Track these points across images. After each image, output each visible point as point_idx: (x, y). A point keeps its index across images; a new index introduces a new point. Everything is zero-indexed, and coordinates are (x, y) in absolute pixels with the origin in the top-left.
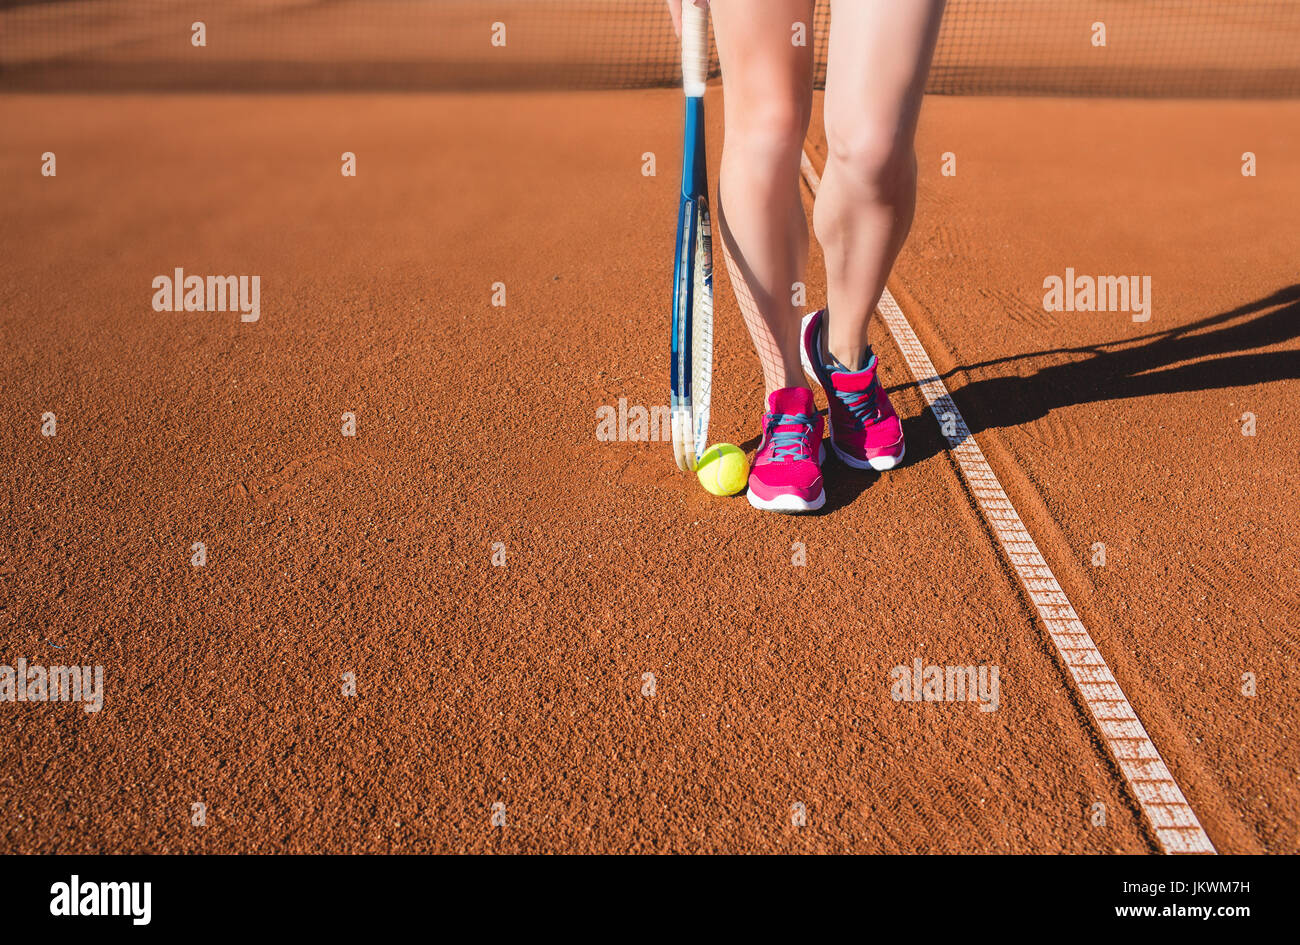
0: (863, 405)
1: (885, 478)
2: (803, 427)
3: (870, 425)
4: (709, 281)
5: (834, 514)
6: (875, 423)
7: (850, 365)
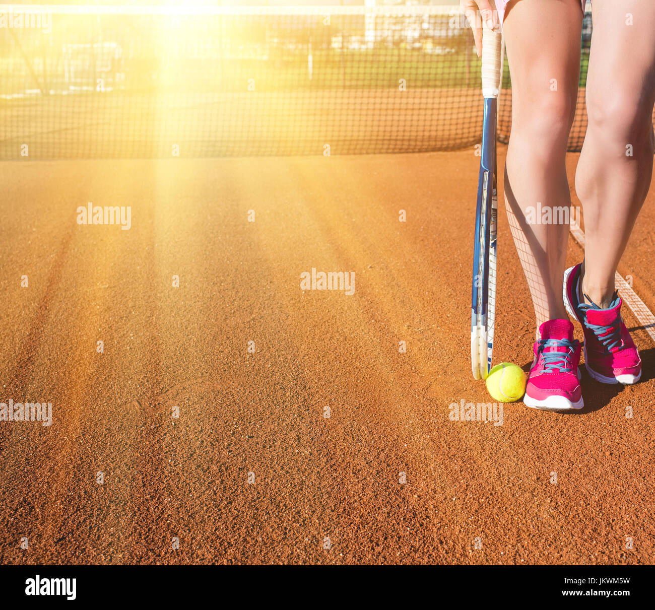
0: (610, 336)
1: (628, 390)
2: (567, 349)
3: (615, 352)
4: (494, 245)
5: (591, 414)
6: (619, 350)
7: (600, 304)
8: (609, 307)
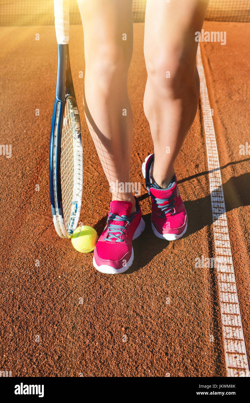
0: (167, 205)
1: (170, 246)
2: (125, 222)
3: (169, 216)
4: (80, 136)
5: (134, 274)
6: (171, 215)
7: (161, 185)
8: (167, 187)
